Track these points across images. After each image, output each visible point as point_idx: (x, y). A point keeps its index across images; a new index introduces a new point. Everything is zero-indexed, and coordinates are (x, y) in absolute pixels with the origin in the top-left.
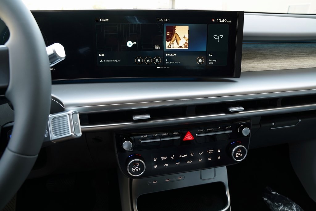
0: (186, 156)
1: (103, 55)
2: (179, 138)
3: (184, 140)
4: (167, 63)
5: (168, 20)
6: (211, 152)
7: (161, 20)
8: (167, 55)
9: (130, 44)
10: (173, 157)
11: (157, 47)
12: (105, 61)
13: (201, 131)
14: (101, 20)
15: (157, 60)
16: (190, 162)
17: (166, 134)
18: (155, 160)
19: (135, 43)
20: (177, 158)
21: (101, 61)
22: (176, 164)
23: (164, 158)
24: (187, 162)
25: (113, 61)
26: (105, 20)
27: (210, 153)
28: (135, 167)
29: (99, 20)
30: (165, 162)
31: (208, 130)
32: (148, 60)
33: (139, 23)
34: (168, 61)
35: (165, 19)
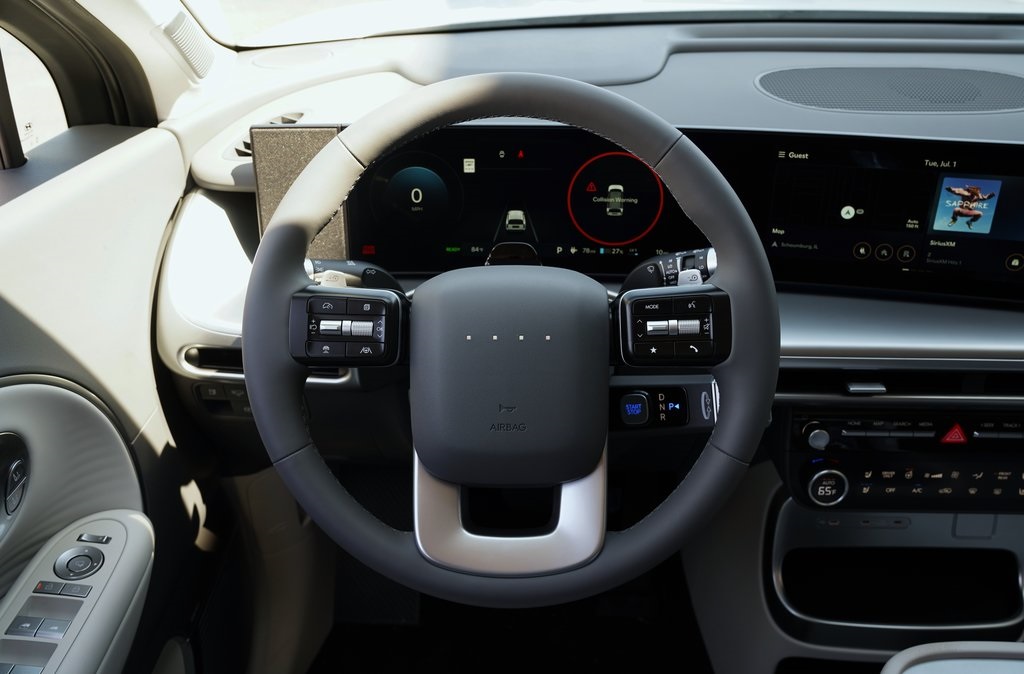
0: (940, 476)
1: (782, 232)
2: (931, 435)
3: (943, 440)
4: (928, 261)
5: (952, 164)
6: (1003, 476)
7: (935, 164)
8: (932, 243)
9: (848, 212)
10: (909, 475)
11: (912, 224)
12: (783, 245)
13: (986, 425)
14: (792, 155)
15: (906, 254)
16: (946, 491)
17: (904, 424)
18: (868, 475)
19: (861, 212)
20: (918, 479)
21: (775, 244)
22: (914, 490)
23: (887, 474)
24: (941, 491)
25: (801, 246)
26: (800, 156)
27: (1000, 478)
28: (825, 486)
29: (787, 155)
30: (889, 482)
31: (1006, 425)
32: (884, 252)
33: (880, 167)
34: (931, 258)
35: (946, 162)
